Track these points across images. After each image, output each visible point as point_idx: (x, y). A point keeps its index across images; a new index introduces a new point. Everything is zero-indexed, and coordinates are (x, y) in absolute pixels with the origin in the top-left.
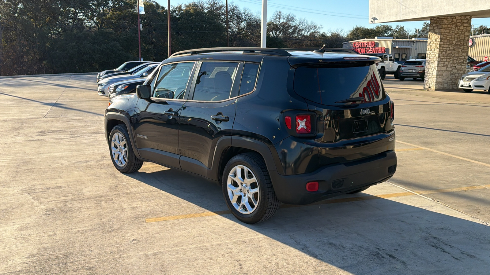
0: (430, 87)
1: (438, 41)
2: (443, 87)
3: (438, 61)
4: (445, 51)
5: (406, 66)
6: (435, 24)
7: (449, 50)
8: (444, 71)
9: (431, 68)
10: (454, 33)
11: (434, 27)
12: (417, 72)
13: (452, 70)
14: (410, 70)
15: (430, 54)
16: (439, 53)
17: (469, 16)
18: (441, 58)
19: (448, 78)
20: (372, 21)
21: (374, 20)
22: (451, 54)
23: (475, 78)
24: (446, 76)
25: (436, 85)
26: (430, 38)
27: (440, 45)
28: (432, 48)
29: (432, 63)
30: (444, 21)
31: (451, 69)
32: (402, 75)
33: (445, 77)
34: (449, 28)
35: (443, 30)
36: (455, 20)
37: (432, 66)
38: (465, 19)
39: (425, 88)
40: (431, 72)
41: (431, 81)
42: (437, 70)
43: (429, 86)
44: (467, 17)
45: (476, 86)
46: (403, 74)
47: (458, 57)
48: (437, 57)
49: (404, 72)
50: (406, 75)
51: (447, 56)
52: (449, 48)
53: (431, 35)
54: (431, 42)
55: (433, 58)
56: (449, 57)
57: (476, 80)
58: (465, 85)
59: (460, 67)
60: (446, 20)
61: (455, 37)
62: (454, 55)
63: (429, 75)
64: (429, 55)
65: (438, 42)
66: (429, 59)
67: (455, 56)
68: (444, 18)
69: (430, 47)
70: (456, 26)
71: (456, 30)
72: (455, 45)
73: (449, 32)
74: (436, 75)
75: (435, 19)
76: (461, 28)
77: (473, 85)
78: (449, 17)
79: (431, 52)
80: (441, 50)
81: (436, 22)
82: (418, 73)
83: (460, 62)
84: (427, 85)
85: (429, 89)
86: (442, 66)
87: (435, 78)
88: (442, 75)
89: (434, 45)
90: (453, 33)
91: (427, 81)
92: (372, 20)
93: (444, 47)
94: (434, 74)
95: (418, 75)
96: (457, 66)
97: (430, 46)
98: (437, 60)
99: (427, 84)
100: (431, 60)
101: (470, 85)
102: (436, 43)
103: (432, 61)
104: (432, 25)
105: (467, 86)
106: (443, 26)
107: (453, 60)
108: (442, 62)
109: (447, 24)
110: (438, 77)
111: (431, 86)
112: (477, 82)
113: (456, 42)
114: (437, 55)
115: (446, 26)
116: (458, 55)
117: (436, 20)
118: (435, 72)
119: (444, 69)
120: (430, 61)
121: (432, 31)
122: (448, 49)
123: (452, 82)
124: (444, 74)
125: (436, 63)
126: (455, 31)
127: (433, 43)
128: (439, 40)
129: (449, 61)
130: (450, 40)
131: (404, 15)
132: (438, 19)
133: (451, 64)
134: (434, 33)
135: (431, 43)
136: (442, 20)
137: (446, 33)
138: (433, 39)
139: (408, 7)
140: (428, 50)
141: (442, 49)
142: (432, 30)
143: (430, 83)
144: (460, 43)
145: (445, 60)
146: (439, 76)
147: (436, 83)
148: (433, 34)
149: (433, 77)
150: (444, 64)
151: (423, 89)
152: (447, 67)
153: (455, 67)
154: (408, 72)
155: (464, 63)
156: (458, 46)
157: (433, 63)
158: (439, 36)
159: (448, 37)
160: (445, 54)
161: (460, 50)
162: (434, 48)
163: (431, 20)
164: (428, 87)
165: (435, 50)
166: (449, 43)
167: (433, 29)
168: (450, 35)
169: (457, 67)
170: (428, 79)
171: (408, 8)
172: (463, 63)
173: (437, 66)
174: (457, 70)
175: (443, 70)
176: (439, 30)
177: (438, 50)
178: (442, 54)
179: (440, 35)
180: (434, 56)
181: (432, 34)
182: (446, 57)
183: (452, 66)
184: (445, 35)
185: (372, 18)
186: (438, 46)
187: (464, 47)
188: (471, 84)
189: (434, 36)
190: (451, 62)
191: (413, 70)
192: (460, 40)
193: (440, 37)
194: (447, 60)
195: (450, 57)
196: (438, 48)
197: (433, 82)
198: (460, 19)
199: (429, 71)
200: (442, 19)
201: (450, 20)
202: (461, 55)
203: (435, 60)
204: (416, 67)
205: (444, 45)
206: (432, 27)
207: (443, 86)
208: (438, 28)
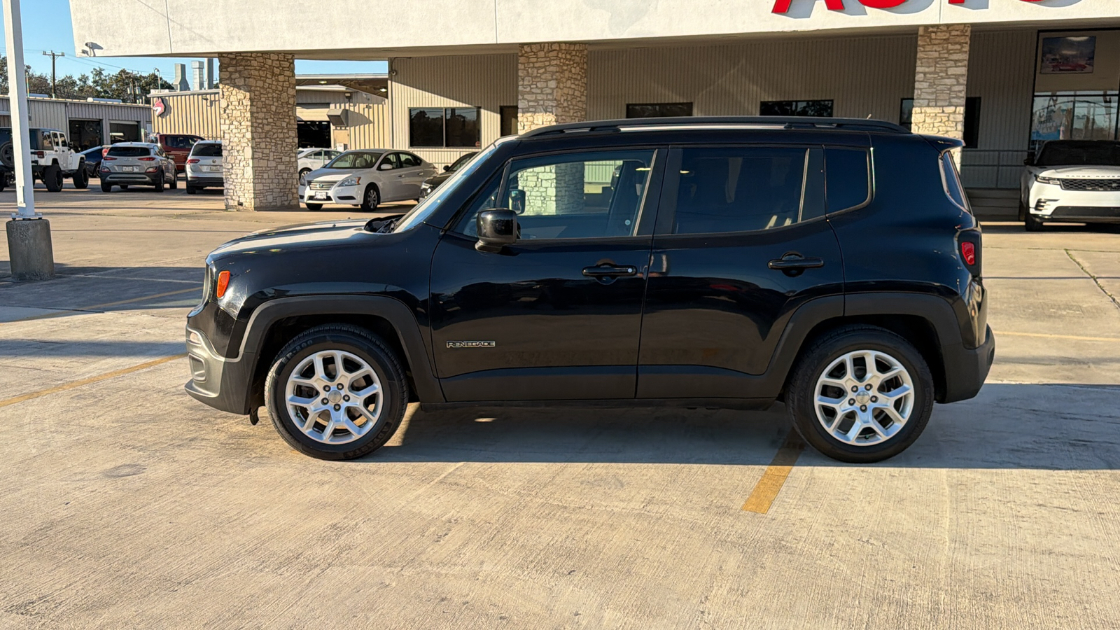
0: (241, 204)
1: (245, 104)
2: (265, 201)
3: (252, 148)
4: (261, 126)
5: (116, 159)
6: (234, 68)
7: (267, 125)
8: (264, 169)
9: (237, 161)
10: (271, 88)
11: (231, 73)
12: (144, 172)
13: (276, 167)
14: (127, 168)
15: (230, 131)
16: (252, 130)
17: (290, 54)
18: (257, 140)
19: (272, 183)
20: (84, 52)
21: (90, 48)
22: (272, 133)
23: (335, 182)
24: (269, 178)
25: (254, 198)
26: (225, 97)
27: (252, 113)
28: (233, 118)
29: (238, 151)
30: (252, 62)
31: (275, 165)
32: (108, 179)
33: (267, 181)
34: (262, 78)
35: (252, 82)
36: (269, 62)
37: (239, 158)
38: (284, 61)
39: (228, 208)
40: (240, 172)
41: (242, 189)
42: (253, 167)
43: (239, 201)
44: (288, 57)
45: (341, 198)
46: (110, 176)
47: (283, 140)
48: (248, 139)
49: (112, 171)
50: (121, 178)
51: (266, 137)
52: (267, 119)
53: (225, 90)
54: (228, 105)
55: (240, 141)
56: (268, 140)
57: (340, 186)
58: (318, 197)
59: (287, 159)
60: (256, 60)
61: (273, 97)
62: (275, 136)
63: (233, 176)
64: (229, 133)
65: (247, 106)
66: (230, 142)
67: (278, 137)
68: (251, 56)
69: (228, 117)
70: (273, 74)
71: (274, 82)
72: (276, 113)
73: (263, 87)
74: (252, 177)
75: (230, 56)
76: (281, 78)
77: (334, 197)
78: (259, 55)
79: (232, 127)
80: (255, 124)
81: (234, 62)
82: (146, 173)
83: (286, 149)
84: (234, 200)
85: (240, 207)
86: (261, 159)
87: (252, 184)
88: (262, 176)
89: (237, 114)
90: (269, 88)
91: (232, 191)
92: (87, 49)
93: (259, 117)
94: (246, 176)
95: (148, 179)
96: (283, 157)
97: (228, 114)
98: (250, 145)
99: (234, 197)
100: (234, 144)
101: (329, 195)
102: (242, 108)
103: (238, 148)
104: (226, 68)
105: (322, 198)
106: (252, 72)
107: (276, 145)
108: (260, 150)
109: (258, 68)
110: (256, 181)
111: (242, 200)
112: (342, 190)
113: (277, 107)
114: (249, 135)
115: (257, 73)
116: (281, 136)
117: (235, 59)
118: (249, 172)
119: (263, 163)
120: (232, 147)
121: (228, 82)
122: (265, 121)
123: (279, 190)
124: (266, 176)
125: (249, 152)
126: (272, 84)
127: (234, 108)
128: (249, 103)
129: (270, 147)
130: (265, 104)
131: (179, 44)
132: (237, 58)
133: (275, 154)
134: (234, 87)
135: (230, 107)
136: (248, 60)
137: (258, 89)
138: (232, 99)
139: (188, 26)
140: (225, 124)
141: (256, 122)
142: (226, 79)
143: (240, 194)
144: (282, 111)
145: (263, 145)
146: (258, 179)
147: (254, 193)
148: (232, 88)
149: (244, 181)
150: (263, 153)
151: (224, 208)
152: (268, 160)
153: (280, 160)
154: (121, 171)
155: (294, 151)
156: (280, 117)
157: (241, 152)
158: (248, 94)
159: (262, 96)
160: (263, 132)
161: (284, 124)
162: (238, 119)
163: (222, 58)
164: (236, 203)
165: (242, 124)
166: (265, 110)
167: (230, 78)
168: (265, 92)
169: (283, 160)
170: (235, 186)
171: (188, 29)
172: (293, 153)
173: (253, 158)
174: (284, 166)
175: (262, 167)
176: (245, 80)
177: (249, 124)
178: (256, 132)
179: (249, 91)
180: (241, 135)
181: (228, 89)
182: (264, 140)
183: (275, 157)
184: (257, 93)
185: (87, 45)
186: (248, 115)
187: (290, 119)
188: (331, 193)
189: (234, 92)
190: (273, 150)
191: (134, 167)
192: (282, 104)
193: (250, 96)
194: (266, 145)
195: (271, 139)
196: (249, 119)
197: (246, 191)
198: (278, 60)
199: (232, 168)
200: (249, 58)
201: (261, 60)
202: (287, 135)
203: (244, 145)
204: (139, 159)
205: (258, 113)
206: (227, 73)
207: (266, 199)
208: (240, 77)
